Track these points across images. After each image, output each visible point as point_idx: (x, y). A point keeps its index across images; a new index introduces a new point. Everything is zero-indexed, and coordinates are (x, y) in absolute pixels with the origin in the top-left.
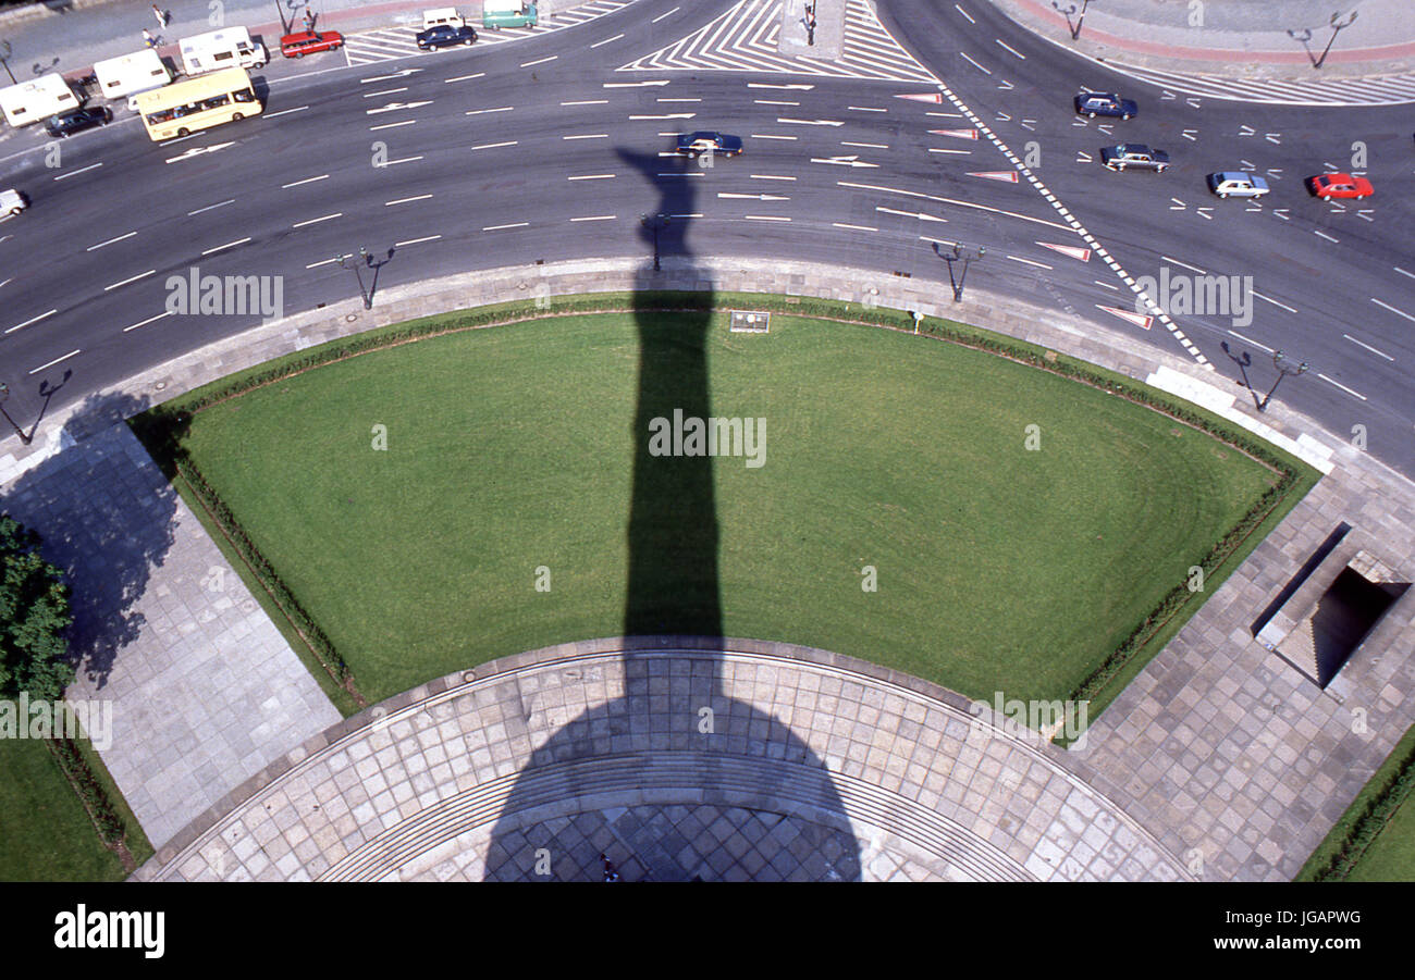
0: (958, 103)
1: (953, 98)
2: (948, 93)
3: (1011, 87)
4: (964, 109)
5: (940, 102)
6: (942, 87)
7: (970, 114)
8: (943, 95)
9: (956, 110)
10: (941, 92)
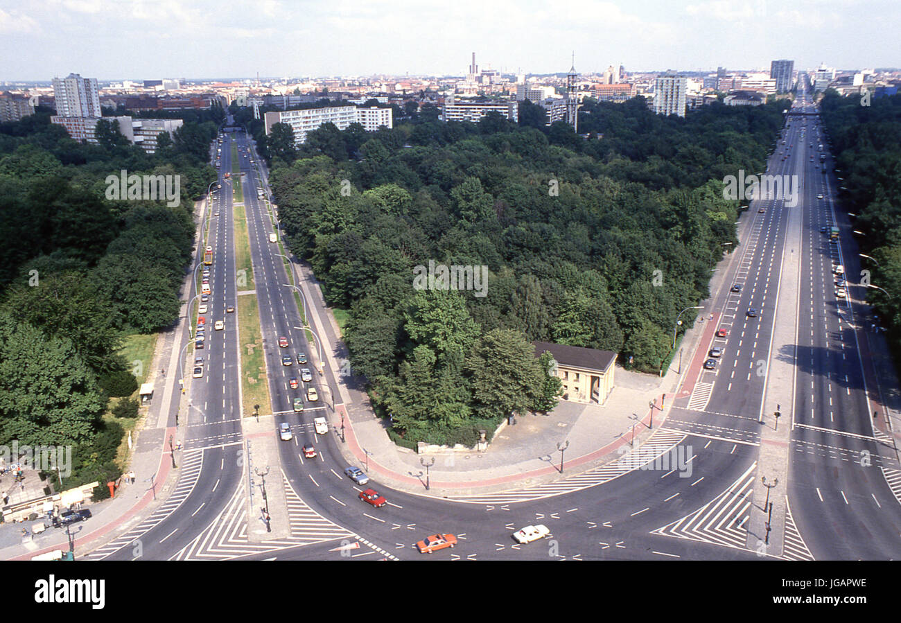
0: (370, 545)
1: (366, 542)
2: (362, 540)
3: (399, 526)
4: (374, 547)
5: (359, 547)
6: (358, 537)
7: (379, 549)
8: (359, 542)
9: (370, 549)
10: (358, 540)
